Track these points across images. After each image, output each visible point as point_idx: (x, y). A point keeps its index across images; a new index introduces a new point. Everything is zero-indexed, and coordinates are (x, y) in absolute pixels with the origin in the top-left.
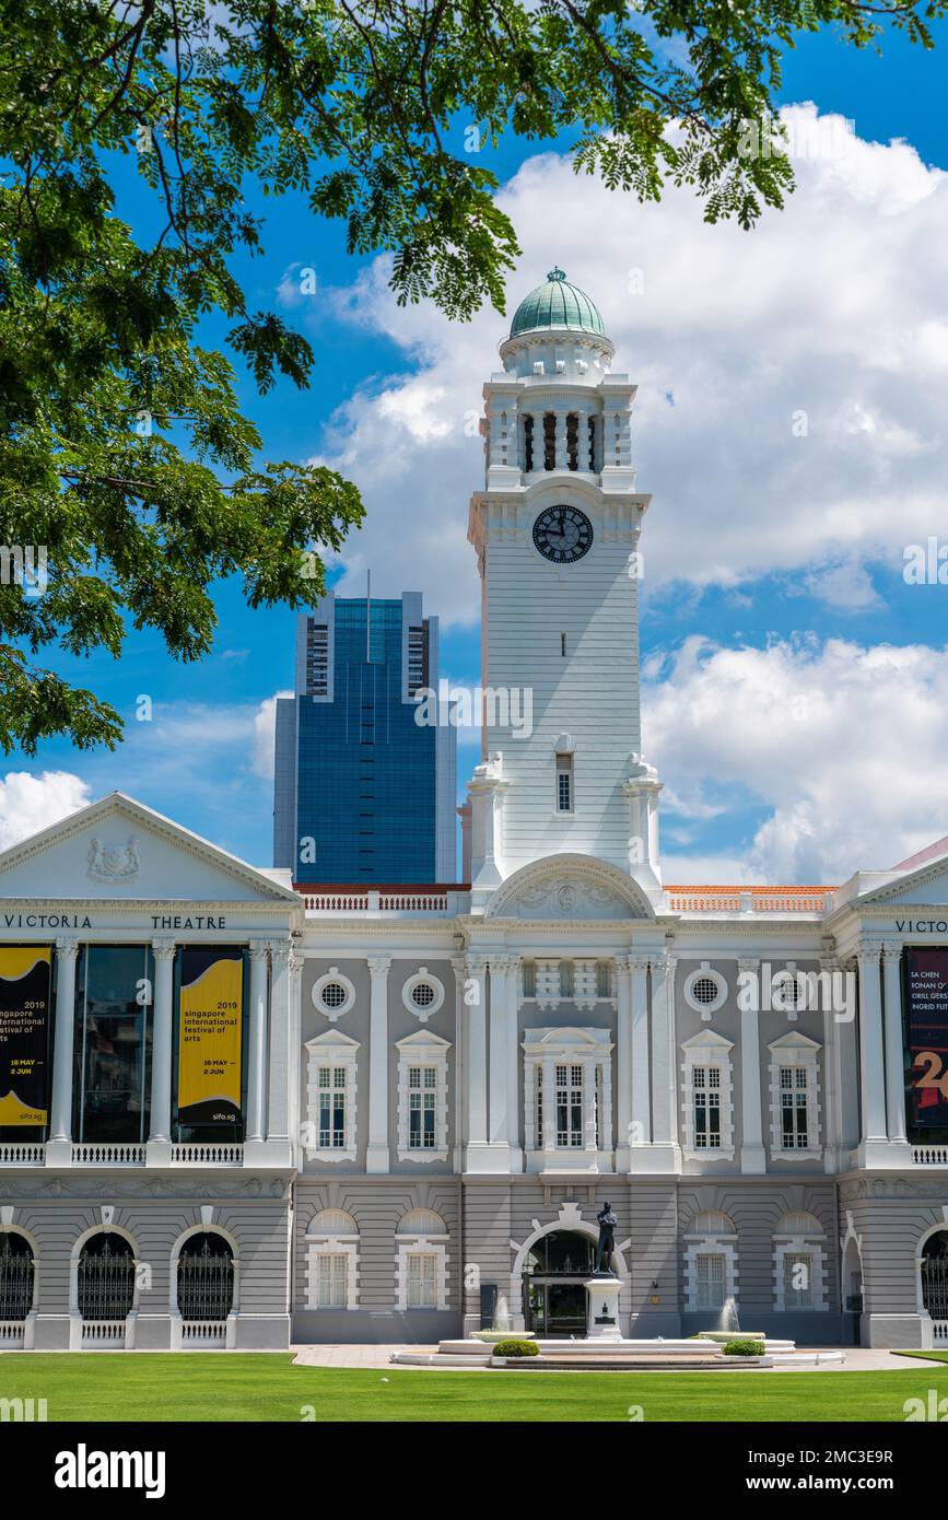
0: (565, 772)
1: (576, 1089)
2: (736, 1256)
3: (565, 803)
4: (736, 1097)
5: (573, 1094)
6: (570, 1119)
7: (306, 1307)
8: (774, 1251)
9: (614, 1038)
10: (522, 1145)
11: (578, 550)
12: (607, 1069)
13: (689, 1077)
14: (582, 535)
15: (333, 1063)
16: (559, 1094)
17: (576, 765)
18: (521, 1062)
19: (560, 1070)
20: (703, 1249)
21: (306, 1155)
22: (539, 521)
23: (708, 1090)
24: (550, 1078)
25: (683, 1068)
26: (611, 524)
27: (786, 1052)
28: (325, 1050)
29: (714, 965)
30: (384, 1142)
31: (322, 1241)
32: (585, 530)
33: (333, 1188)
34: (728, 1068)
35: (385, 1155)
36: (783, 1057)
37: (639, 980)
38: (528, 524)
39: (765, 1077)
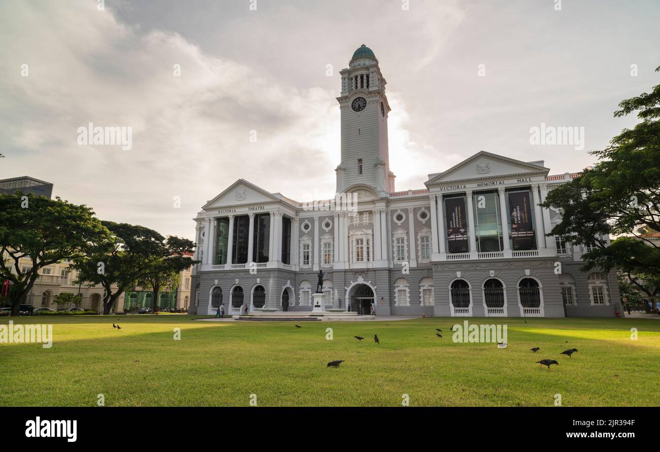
1: (362, 246)
2: (409, 290)
3: (361, 172)
4: (408, 246)
8: (420, 288)
9: (373, 231)
10: (349, 262)
11: (363, 107)
12: (371, 240)
13: (396, 242)
15: (307, 243)
16: (357, 247)
17: (363, 161)
18: (349, 240)
19: (358, 241)
20: (400, 288)
21: (300, 267)
22: (353, 102)
23: (400, 245)
24: (355, 243)
25: (393, 239)
26: (371, 99)
27: (422, 232)
28: (304, 240)
29: (402, 210)
30: (318, 263)
31: (303, 288)
32: (364, 102)
33: (305, 274)
34: (406, 238)
35: (318, 266)
36: (422, 234)
37: (378, 216)
38: (350, 104)
39: (416, 240)
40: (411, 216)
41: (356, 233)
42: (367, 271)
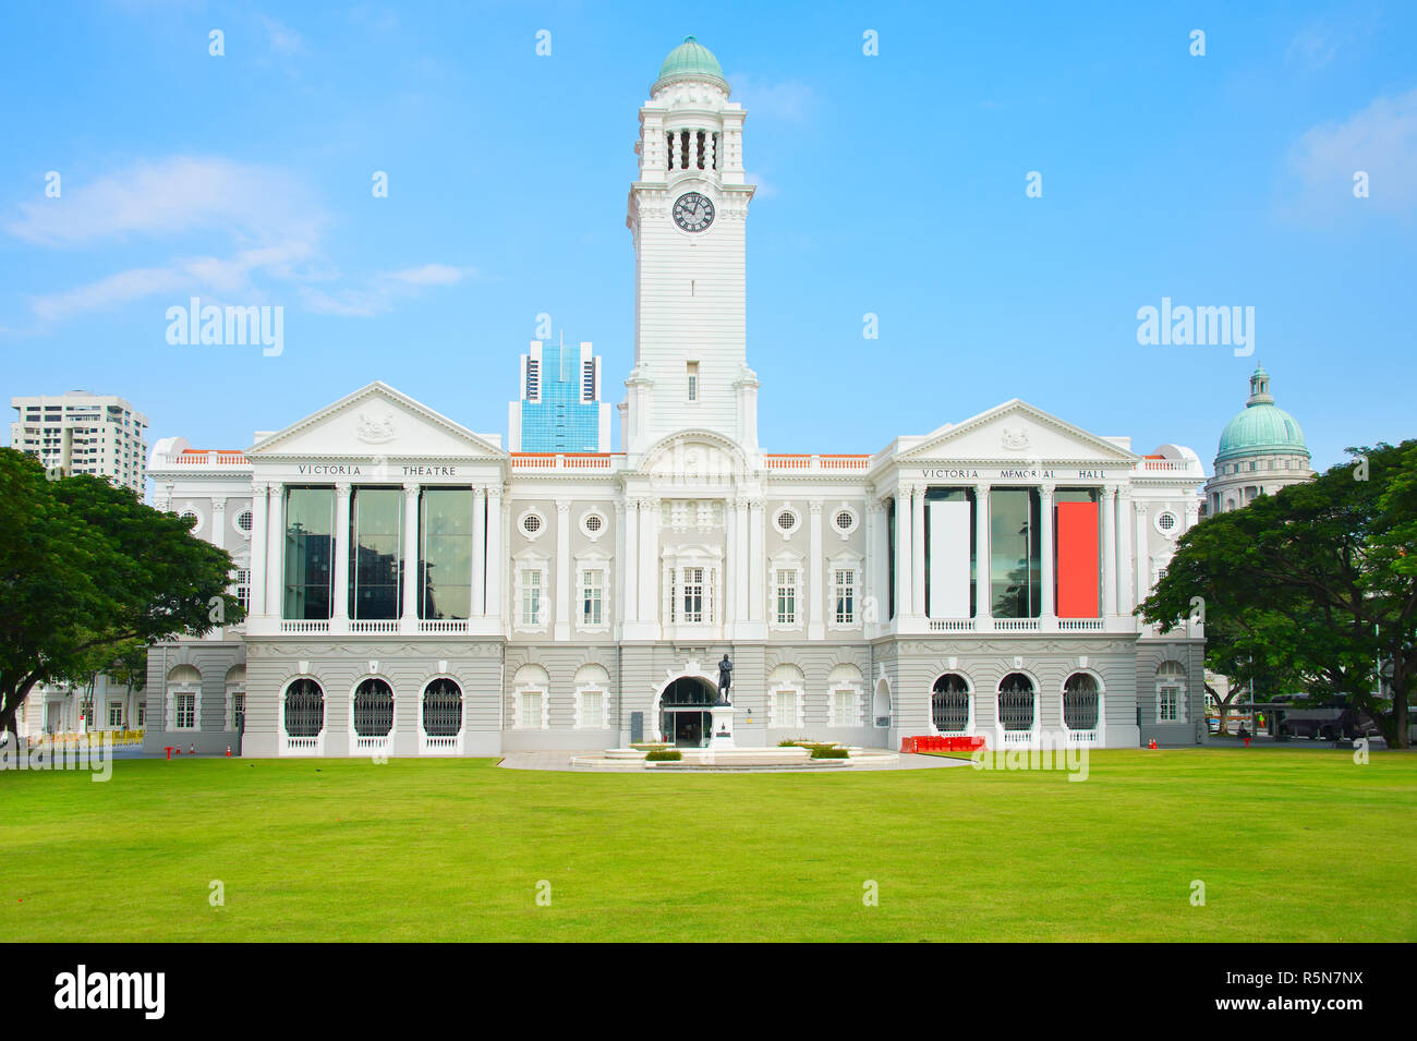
0: (692, 375)
1: (698, 585)
2: (802, 692)
3: (692, 396)
4: (806, 590)
5: (696, 588)
6: (693, 603)
7: (514, 727)
8: (827, 688)
9: (724, 550)
10: (661, 621)
11: (704, 224)
12: (719, 570)
13: (775, 577)
14: (707, 214)
15: (534, 566)
16: (686, 588)
17: (701, 370)
18: (661, 565)
19: (687, 571)
20: (781, 688)
21: (513, 628)
22: (677, 204)
23: (786, 586)
24: (680, 577)
25: (770, 571)
26: (727, 206)
27: (840, 560)
28: (527, 560)
29: (793, 503)
30: (567, 620)
31: (523, 685)
32: (708, 210)
33: (532, 650)
34: (800, 570)
35: (567, 629)
36: (839, 563)
37: (742, 513)
38: (669, 206)
39: (826, 576)
40: (816, 519)
41: (685, 553)
42: (711, 647)
